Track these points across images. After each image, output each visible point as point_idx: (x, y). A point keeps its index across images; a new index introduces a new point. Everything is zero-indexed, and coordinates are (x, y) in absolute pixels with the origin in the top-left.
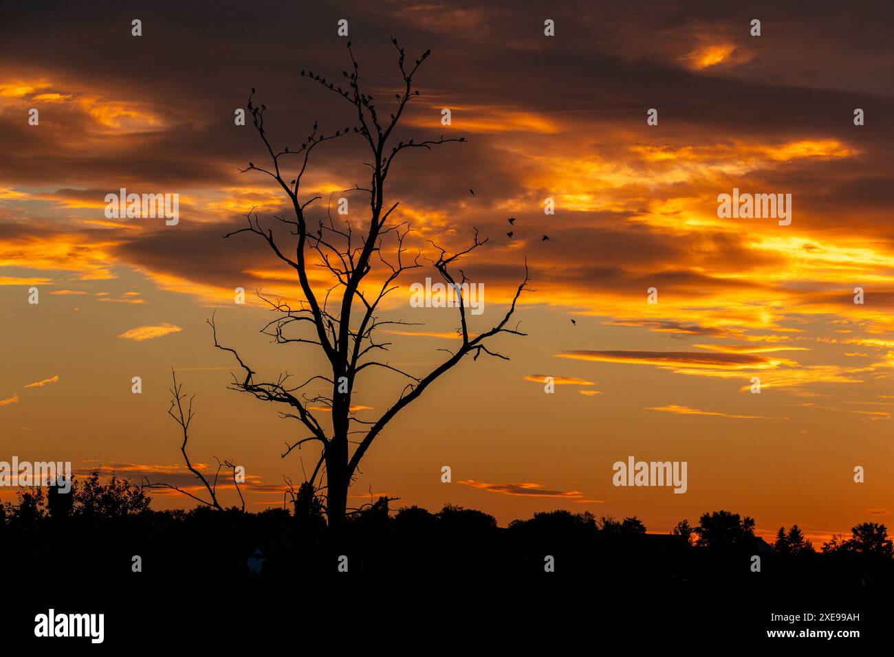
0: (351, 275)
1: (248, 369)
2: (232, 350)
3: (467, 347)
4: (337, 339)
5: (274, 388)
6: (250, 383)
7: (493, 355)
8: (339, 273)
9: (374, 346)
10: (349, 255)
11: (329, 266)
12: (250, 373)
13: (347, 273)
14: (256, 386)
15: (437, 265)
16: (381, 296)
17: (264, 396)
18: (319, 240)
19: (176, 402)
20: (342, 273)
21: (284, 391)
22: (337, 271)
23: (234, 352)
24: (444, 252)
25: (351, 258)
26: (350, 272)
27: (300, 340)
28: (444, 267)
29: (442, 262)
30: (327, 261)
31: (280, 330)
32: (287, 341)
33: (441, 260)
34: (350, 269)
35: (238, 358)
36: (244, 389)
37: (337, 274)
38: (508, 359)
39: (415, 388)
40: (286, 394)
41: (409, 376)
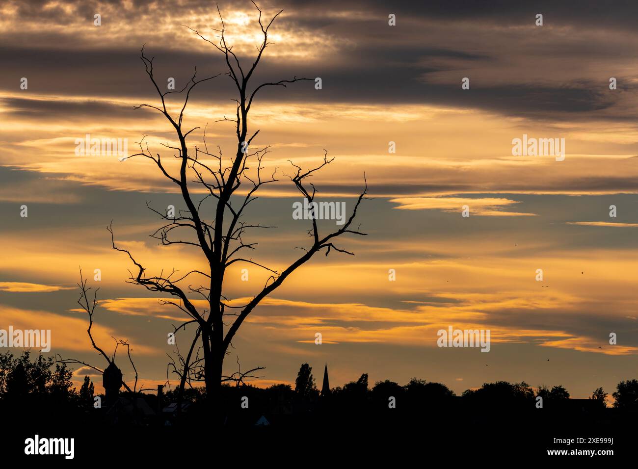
0: (223, 189)
1: (140, 266)
2: (126, 251)
3: (317, 246)
4: (213, 240)
5: (157, 280)
6: (142, 277)
7: (340, 251)
8: (212, 188)
9: (243, 246)
10: (220, 173)
11: (203, 182)
12: (142, 270)
13: (220, 187)
14: (148, 280)
15: (294, 180)
16: (244, 205)
17: (154, 288)
18: (195, 161)
19: (84, 295)
20: (215, 188)
21: (170, 283)
22: (209, 186)
23: (128, 253)
24: (301, 169)
25: (222, 175)
26: (222, 187)
27: (181, 242)
28: (299, 182)
29: (298, 178)
30: (201, 178)
31: (165, 234)
32: (170, 243)
33: (298, 176)
34: (222, 184)
35: (131, 257)
36: (137, 282)
37: (210, 188)
38: (352, 254)
39: (276, 279)
40: (172, 286)
41: (268, 269)
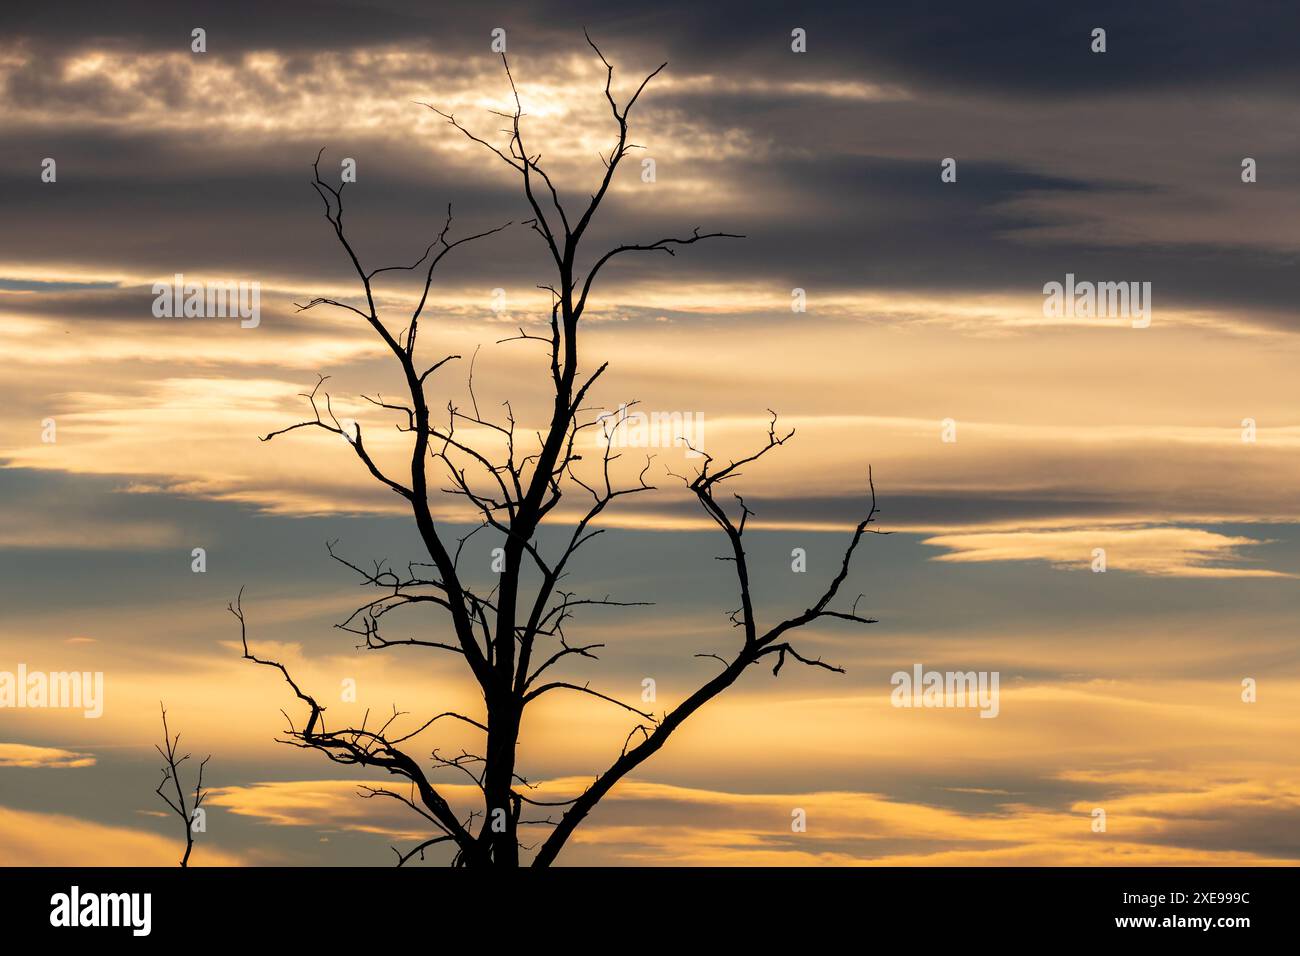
0: (516, 509)
1: (311, 701)
2: (278, 665)
3: (752, 651)
4: (493, 637)
5: (355, 738)
6: (317, 730)
7: (809, 663)
8: (490, 506)
9: (568, 650)
10: (511, 469)
11: (468, 492)
12: (316, 710)
13: (509, 505)
14: (330, 735)
15: (694, 487)
16: (571, 549)
17: (347, 756)
18: (449, 440)
19: (171, 774)
20: (497, 507)
21: (387, 744)
22: (483, 503)
23: (282, 668)
24: (710, 460)
25: (516, 476)
26: (515, 504)
27: (413, 642)
28: (707, 490)
29: (704, 481)
30: (462, 483)
31: (375, 622)
32: (387, 644)
33: (703, 476)
34: (514, 498)
35: (289, 680)
36: (304, 743)
37: (484, 508)
38: (839, 670)
39: (650, 733)
40: (390, 751)
41: (630, 709)
